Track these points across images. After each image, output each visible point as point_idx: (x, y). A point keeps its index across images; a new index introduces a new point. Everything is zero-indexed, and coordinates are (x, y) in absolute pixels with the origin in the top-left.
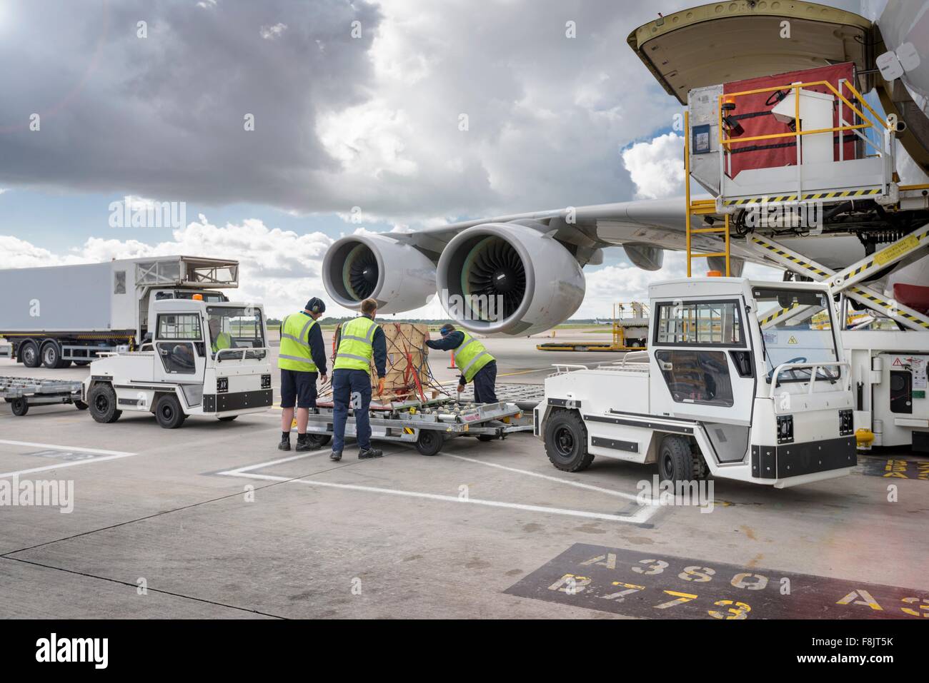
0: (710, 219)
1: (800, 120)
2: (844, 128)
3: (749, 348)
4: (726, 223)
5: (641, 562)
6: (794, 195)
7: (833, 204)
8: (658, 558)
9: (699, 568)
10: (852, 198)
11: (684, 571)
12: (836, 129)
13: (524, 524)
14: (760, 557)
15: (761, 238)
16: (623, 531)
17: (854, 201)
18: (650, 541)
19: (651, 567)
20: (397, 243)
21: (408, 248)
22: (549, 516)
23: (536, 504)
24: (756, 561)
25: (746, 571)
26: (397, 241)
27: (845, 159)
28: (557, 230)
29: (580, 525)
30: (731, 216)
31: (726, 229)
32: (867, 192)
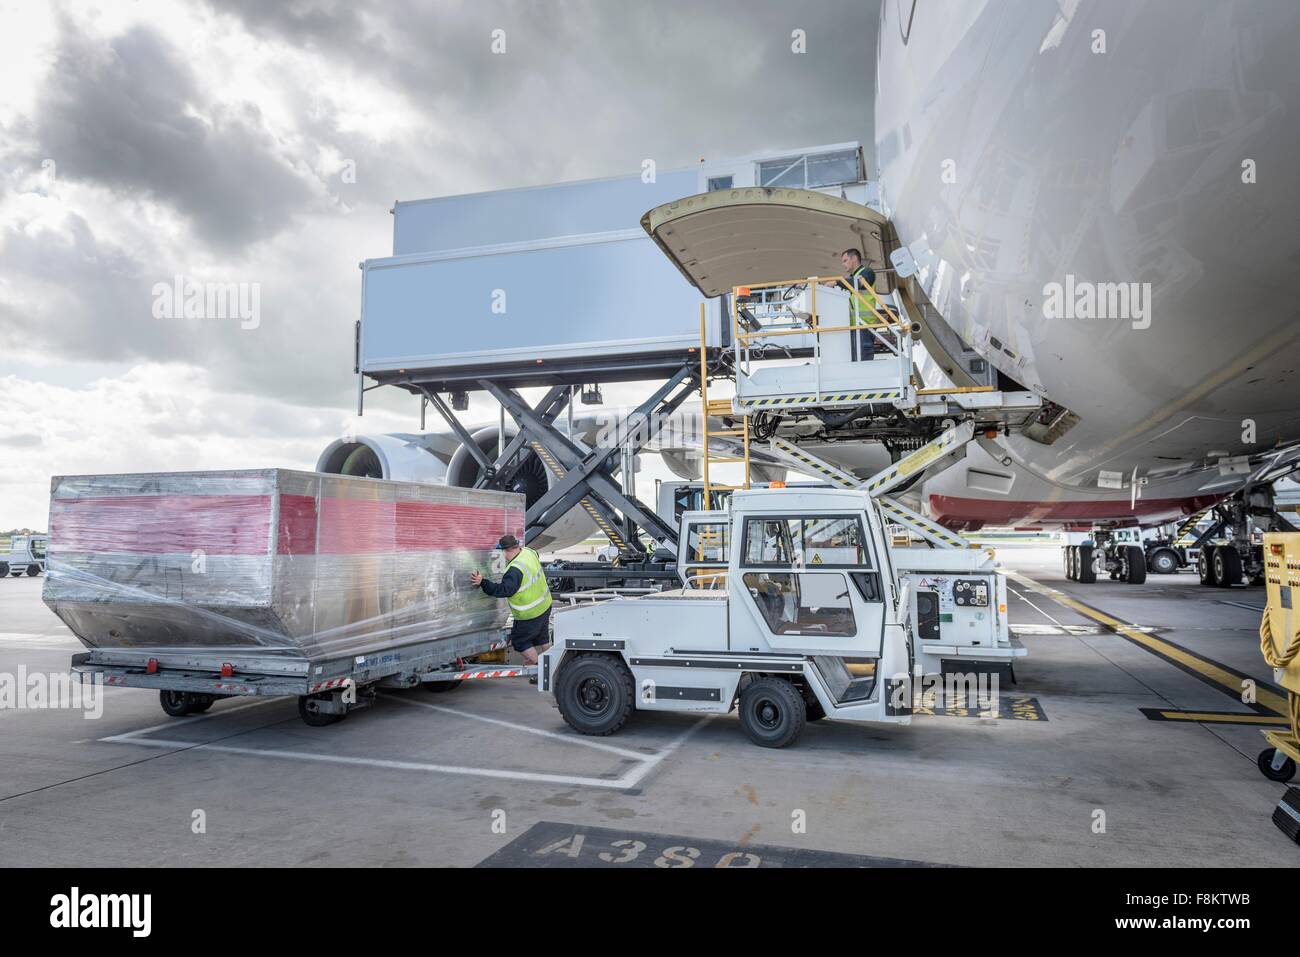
0: (729, 421)
1: (817, 317)
2: (861, 327)
3: (875, 569)
4: (745, 426)
5: (613, 844)
6: (812, 397)
7: (852, 408)
8: (634, 837)
9: (682, 849)
10: (870, 401)
11: (662, 855)
12: (853, 328)
13: (482, 798)
14: (757, 828)
15: (785, 443)
16: (602, 801)
17: (873, 405)
18: (631, 814)
19: (624, 851)
20: (406, 446)
21: (421, 451)
22: (517, 783)
23: (505, 768)
24: (751, 835)
25: (737, 850)
26: (407, 443)
27: (862, 360)
28: (585, 433)
29: (550, 795)
30: (750, 417)
31: (745, 432)
32: (885, 395)
